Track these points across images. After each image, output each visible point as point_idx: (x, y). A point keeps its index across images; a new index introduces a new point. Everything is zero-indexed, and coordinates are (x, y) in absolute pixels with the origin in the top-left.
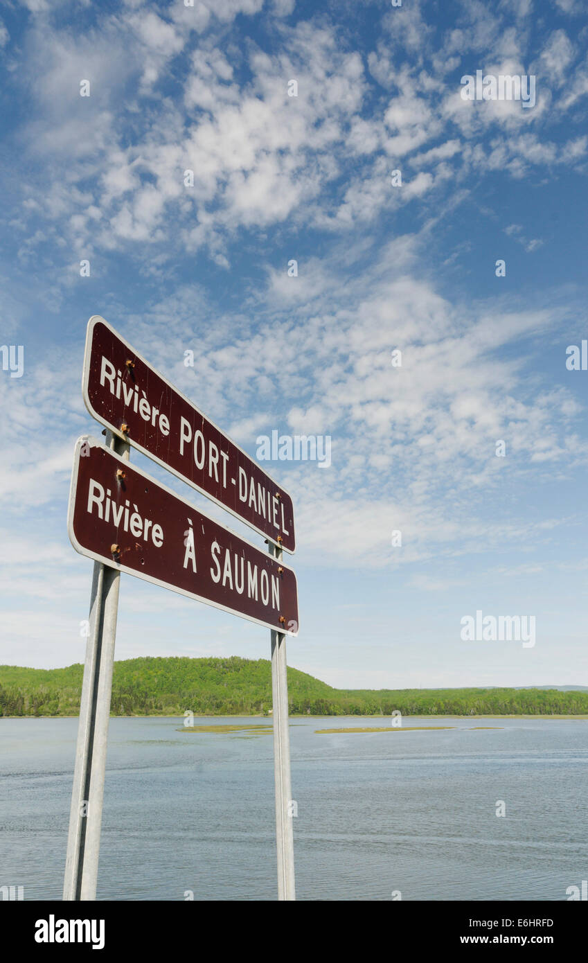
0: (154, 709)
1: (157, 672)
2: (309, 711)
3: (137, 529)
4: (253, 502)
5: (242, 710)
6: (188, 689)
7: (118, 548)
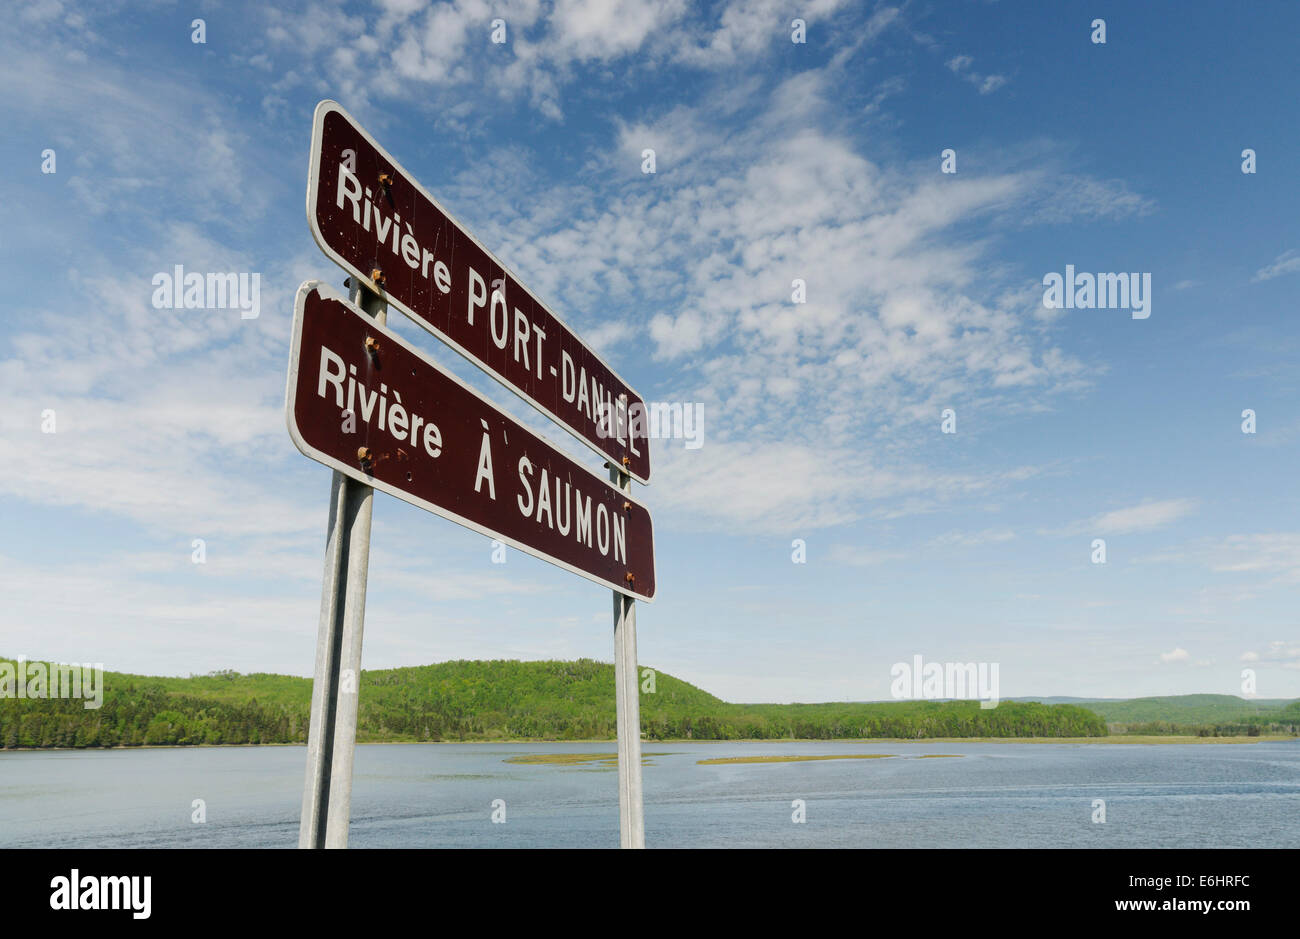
0: (472, 733)
1: (474, 682)
2: (689, 734)
3: (399, 428)
4: (584, 404)
5: (596, 733)
6: (518, 704)
7: (368, 453)
